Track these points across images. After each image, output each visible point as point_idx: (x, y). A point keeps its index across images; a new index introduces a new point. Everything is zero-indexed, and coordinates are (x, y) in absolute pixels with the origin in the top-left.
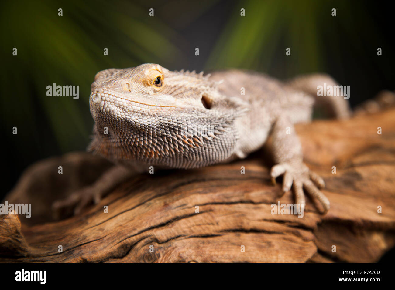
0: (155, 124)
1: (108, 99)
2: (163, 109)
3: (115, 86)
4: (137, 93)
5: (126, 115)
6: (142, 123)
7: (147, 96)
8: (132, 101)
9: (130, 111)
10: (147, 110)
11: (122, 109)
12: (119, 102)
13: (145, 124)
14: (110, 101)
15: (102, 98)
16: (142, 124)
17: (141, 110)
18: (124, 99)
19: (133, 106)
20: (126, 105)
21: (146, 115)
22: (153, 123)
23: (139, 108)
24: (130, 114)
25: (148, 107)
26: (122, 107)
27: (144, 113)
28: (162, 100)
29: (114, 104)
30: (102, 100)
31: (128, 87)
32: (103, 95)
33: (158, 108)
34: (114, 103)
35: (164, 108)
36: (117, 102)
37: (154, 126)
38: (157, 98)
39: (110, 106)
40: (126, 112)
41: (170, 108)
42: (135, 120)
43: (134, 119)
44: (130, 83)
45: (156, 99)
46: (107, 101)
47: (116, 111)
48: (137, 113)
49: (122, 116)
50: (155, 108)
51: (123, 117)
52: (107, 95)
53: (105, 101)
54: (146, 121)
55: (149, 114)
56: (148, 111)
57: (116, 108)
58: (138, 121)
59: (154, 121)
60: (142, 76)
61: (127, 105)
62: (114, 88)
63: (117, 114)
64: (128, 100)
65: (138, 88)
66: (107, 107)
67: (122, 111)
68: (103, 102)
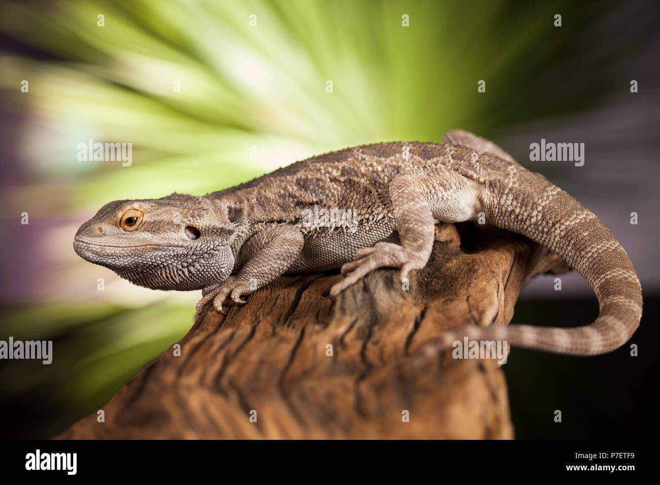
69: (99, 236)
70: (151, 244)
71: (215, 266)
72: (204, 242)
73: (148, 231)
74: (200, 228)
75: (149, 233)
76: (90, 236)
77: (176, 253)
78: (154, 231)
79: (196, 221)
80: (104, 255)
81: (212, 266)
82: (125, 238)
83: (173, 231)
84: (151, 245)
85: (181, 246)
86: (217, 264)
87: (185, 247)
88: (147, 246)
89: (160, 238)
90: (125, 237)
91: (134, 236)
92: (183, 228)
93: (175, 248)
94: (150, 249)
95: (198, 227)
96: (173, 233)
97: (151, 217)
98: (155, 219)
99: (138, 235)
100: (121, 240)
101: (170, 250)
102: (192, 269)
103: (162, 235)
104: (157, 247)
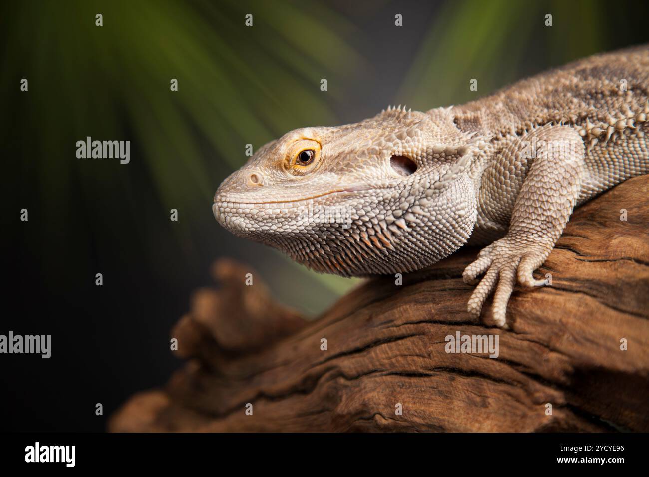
1: (228, 209)
2: (317, 201)
3: (235, 185)
4: (273, 184)
5: (262, 226)
6: (289, 230)
7: (291, 185)
8: (264, 203)
9: (265, 219)
10: (291, 210)
11: (251, 219)
12: (244, 210)
13: (294, 231)
14: (230, 212)
15: (219, 210)
17: (280, 212)
19: (267, 211)
20: (255, 211)
22: (307, 226)
23: (278, 211)
24: (267, 222)
25: (291, 204)
26: (250, 215)
27: (288, 215)
28: (317, 184)
29: (237, 214)
30: (221, 212)
32: (220, 204)
34: (236, 212)
35: (319, 199)
36: (241, 211)
37: (309, 230)
38: (308, 184)
39: (234, 218)
40: (259, 221)
41: (327, 196)
42: (278, 230)
43: (274, 227)
44: (257, 174)
46: (228, 213)
47: (244, 225)
48: (276, 218)
51: (258, 229)
52: (225, 204)
54: (295, 227)
56: (293, 211)
57: (242, 219)
58: (282, 230)
60: (276, 157)
61: (258, 211)
62: (234, 188)
63: (247, 227)
64: (257, 203)
67: (253, 222)
68: (222, 214)
69: (254, 189)
70: (339, 189)
71: (449, 207)
72: (425, 174)
73: (332, 170)
74: (415, 156)
75: (333, 174)
76: (238, 191)
77: (381, 199)
78: (342, 169)
79: (406, 145)
80: (263, 219)
81: (443, 209)
82: (296, 187)
83: (373, 165)
84: (338, 191)
85: (388, 187)
86: (450, 205)
87: (395, 187)
88: (333, 194)
89: (353, 178)
90: (295, 185)
91: (309, 182)
92: (388, 158)
93: (379, 191)
94: (338, 197)
95: (411, 154)
96: (372, 168)
97: (332, 149)
98: (341, 150)
99: (316, 179)
100: (289, 191)
101: (372, 195)
102: (411, 217)
103: (355, 173)
104: (348, 194)
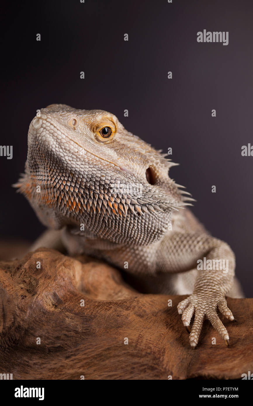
0: (86, 173)
16: (73, 167)
18: (64, 134)
21: (80, 160)
31: (74, 123)
33: (96, 158)
45: (98, 148)
49: (56, 151)
50: (93, 157)
53: (45, 128)
55: (84, 161)
59: (87, 170)
65: (84, 129)
66: (44, 136)
